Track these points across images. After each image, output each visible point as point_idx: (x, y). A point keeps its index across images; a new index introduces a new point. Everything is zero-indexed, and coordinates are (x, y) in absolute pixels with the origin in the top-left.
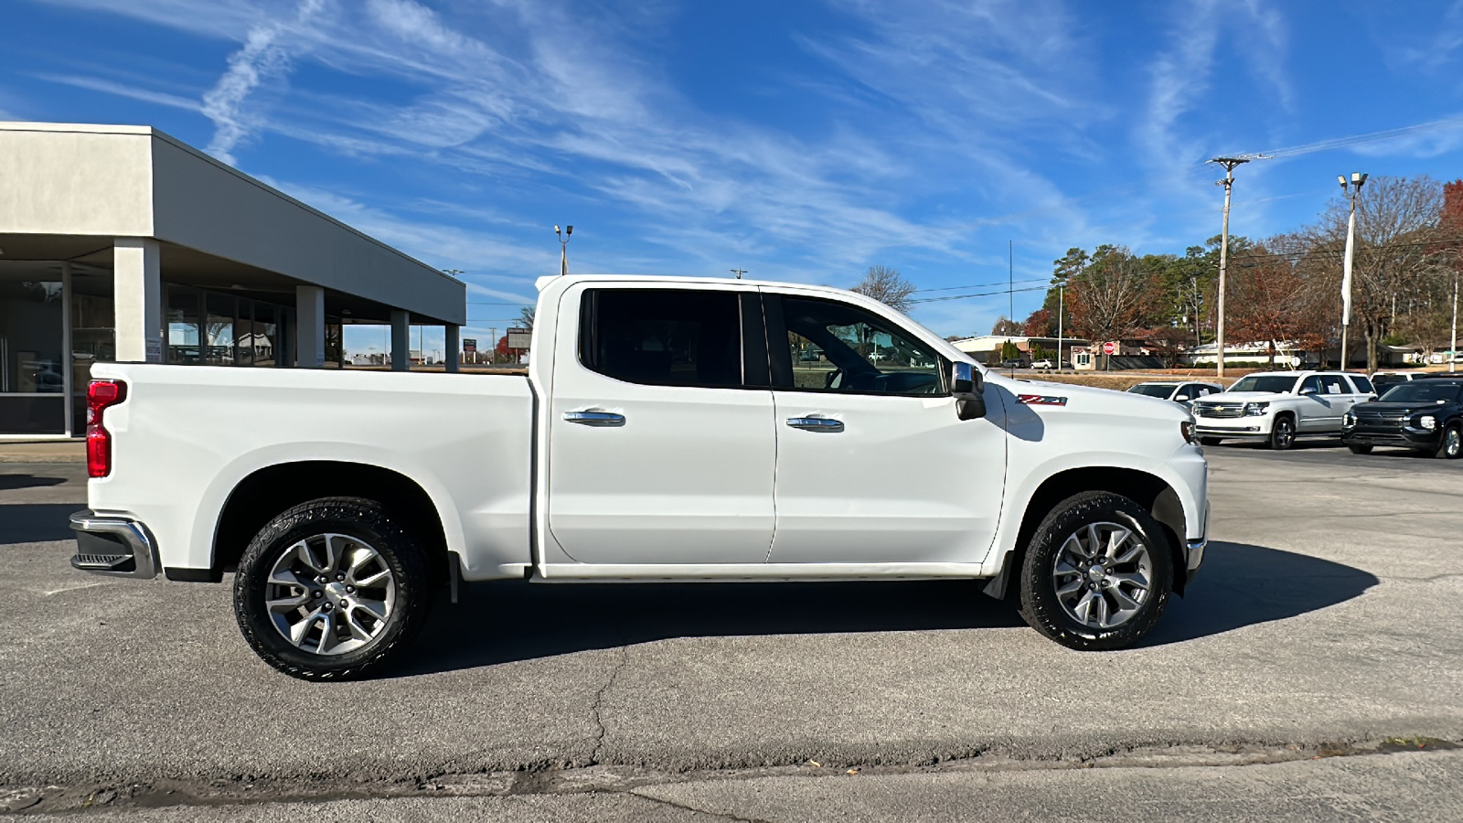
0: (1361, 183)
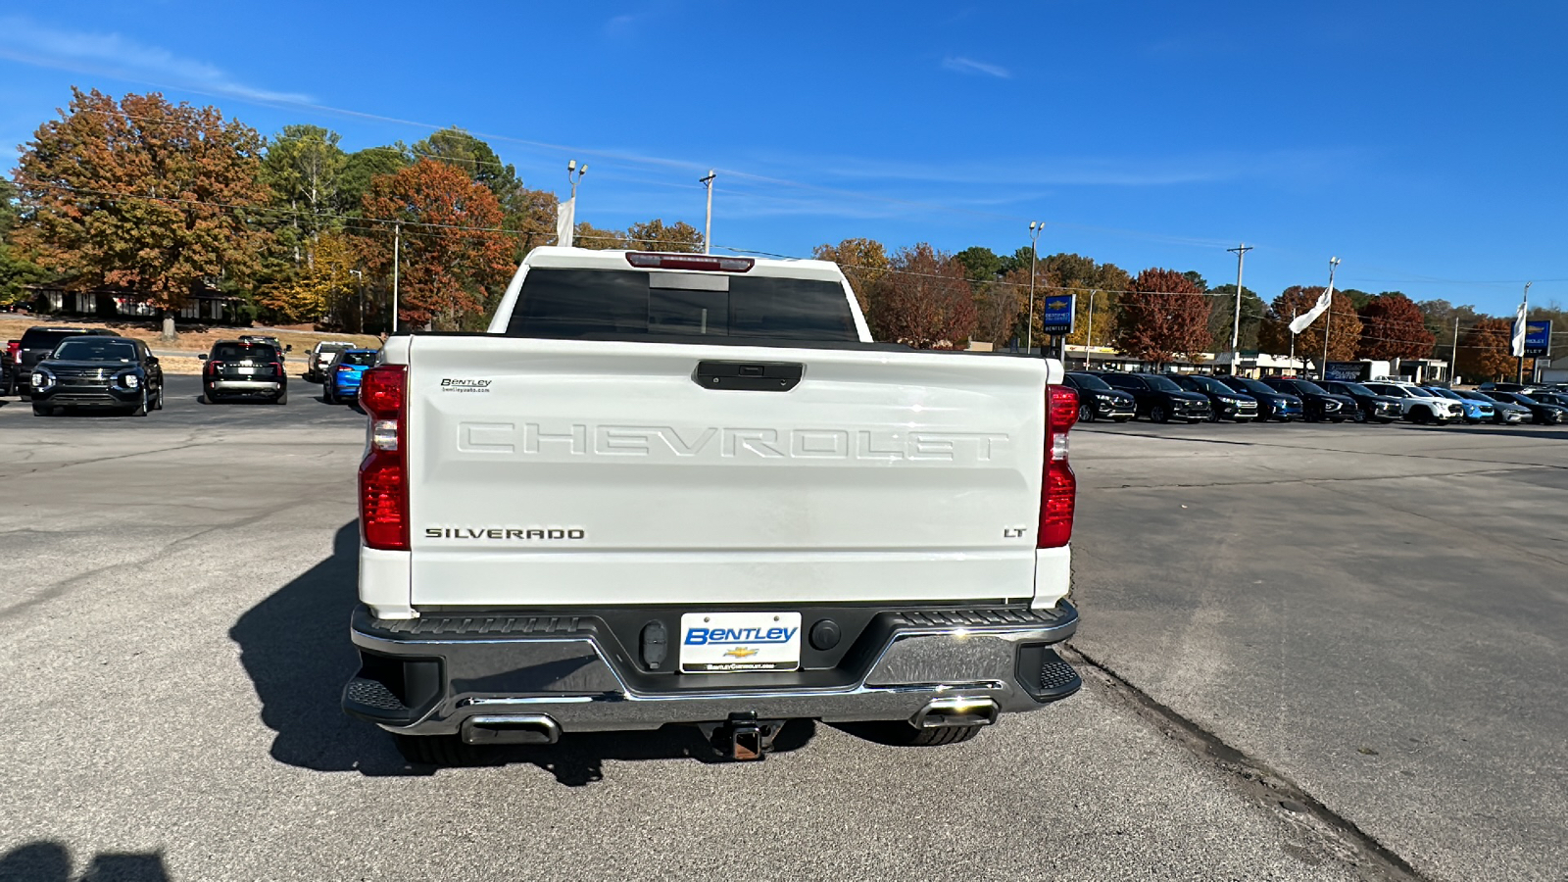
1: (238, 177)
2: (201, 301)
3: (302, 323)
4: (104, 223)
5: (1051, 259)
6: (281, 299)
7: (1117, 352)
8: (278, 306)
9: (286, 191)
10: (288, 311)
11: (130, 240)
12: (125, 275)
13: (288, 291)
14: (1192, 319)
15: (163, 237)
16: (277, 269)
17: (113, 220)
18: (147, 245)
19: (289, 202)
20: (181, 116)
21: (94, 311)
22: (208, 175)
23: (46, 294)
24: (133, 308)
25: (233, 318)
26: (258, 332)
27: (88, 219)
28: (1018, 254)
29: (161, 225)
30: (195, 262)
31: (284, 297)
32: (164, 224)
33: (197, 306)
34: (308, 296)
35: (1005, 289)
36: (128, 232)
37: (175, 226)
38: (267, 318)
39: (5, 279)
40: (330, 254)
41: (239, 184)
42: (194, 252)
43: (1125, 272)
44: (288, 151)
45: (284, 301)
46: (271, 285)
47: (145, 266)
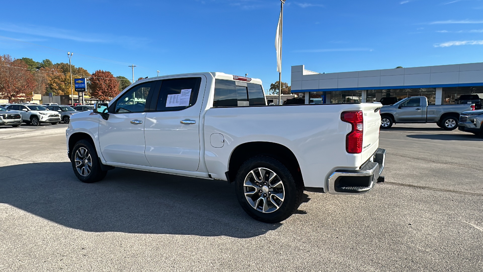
5: (58, 64)
7: (90, 97)
14: (114, 87)
28: (44, 61)
35: (42, 75)
43: (86, 71)
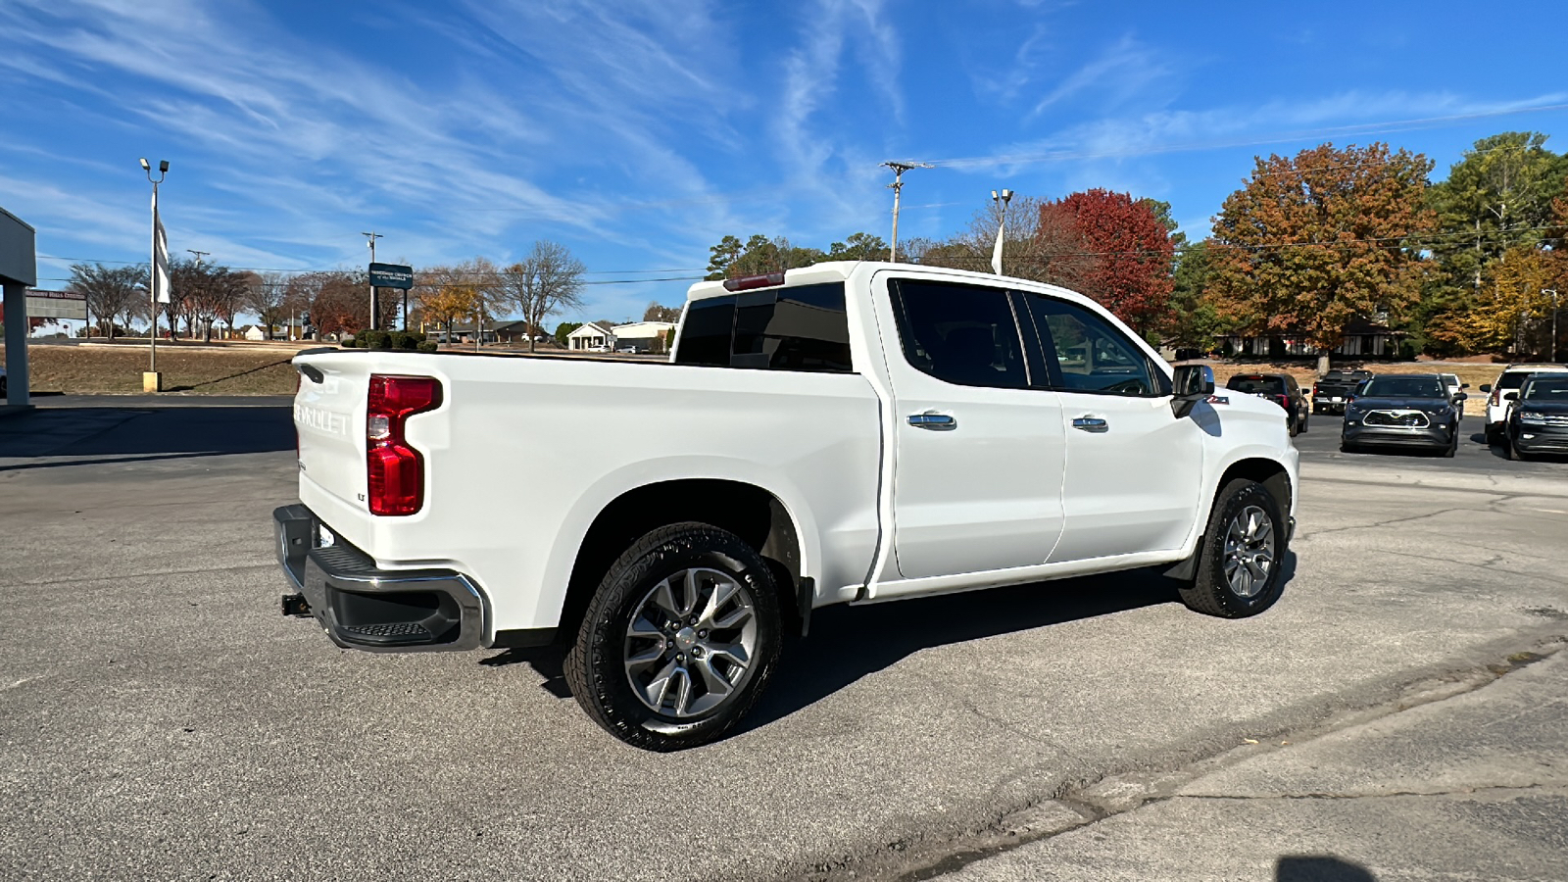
0: (1008, 199)
1: (1399, 208)
2: (1363, 337)
3: (1477, 354)
4: (1270, 274)
6: (1454, 329)
8: (1451, 337)
9: (1469, 212)
10: (1462, 342)
11: (1290, 286)
12: (1285, 318)
13: (1463, 320)
15: (1318, 280)
16: (1451, 297)
17: (1277, 270)
18: (1304, 288)
19: (1472, 223)
20: (1348, 161)
21: (1266, 353)
22: (1367, 212)
23: (1231, 340)
24: (1300, 348)
25: (1396, 353)
26: (1424, 367)
27: (1256, 272)
29: (1316, 268)
30: (1347, 299)
31: (1458, 327)
32: (1320, 268)
33: (1359, 343)
34: (1486, 325)
36: (1288, 279)
37: (1329, 268)
38: (1437, 351)
39: (1209, 331)
40: (1516, 274)
41: (1399, 215)
42: (1347, 290)
44: (1473, 168)
45: (1458, 332)
46: (1444, 316)
47: (1304, 306)
